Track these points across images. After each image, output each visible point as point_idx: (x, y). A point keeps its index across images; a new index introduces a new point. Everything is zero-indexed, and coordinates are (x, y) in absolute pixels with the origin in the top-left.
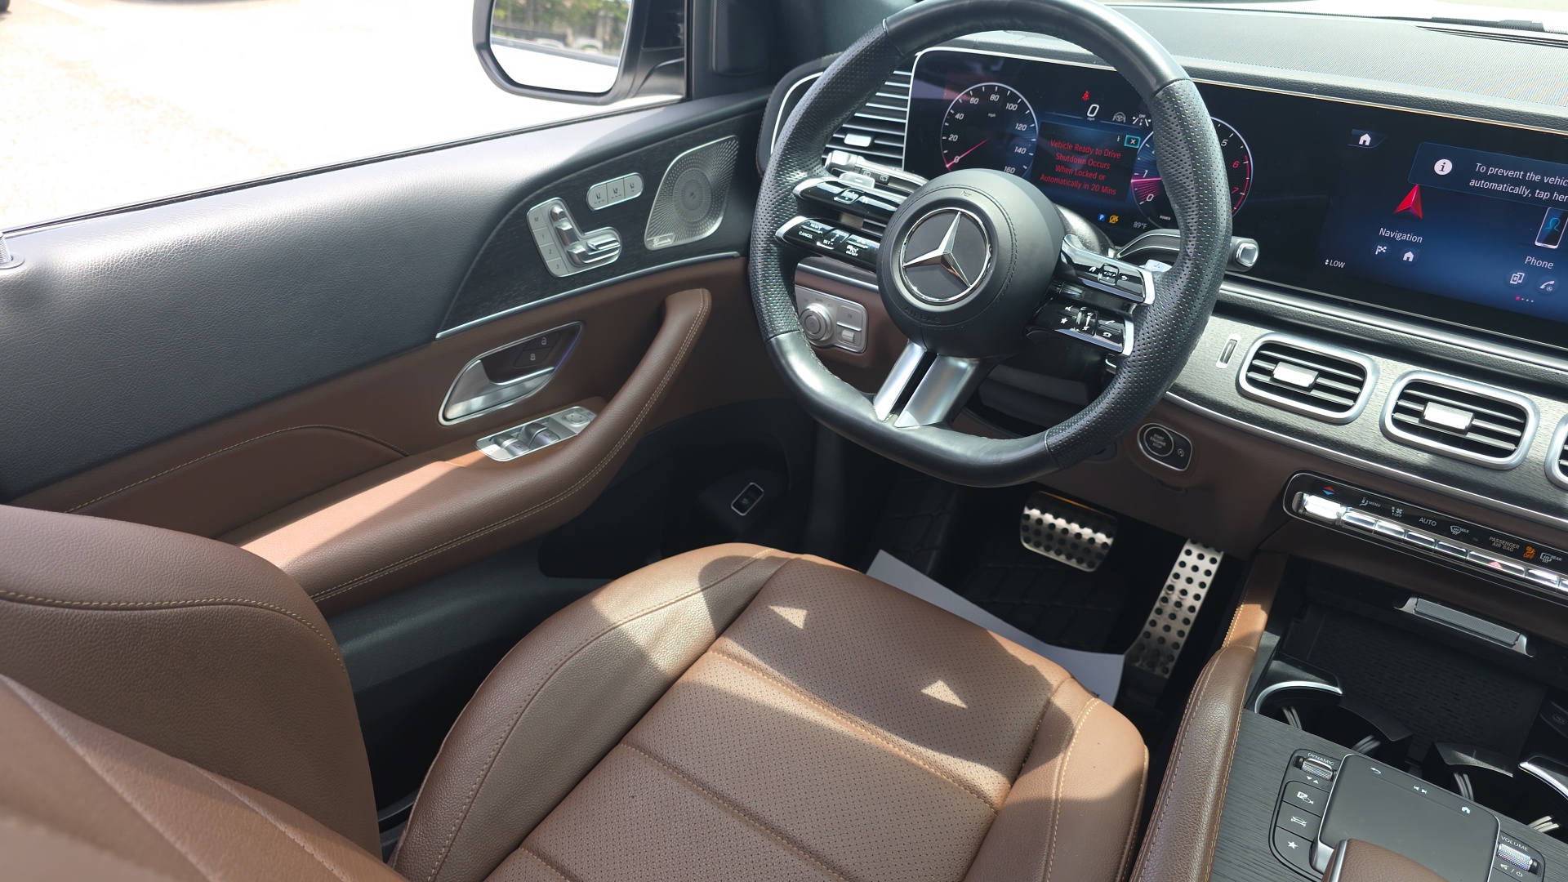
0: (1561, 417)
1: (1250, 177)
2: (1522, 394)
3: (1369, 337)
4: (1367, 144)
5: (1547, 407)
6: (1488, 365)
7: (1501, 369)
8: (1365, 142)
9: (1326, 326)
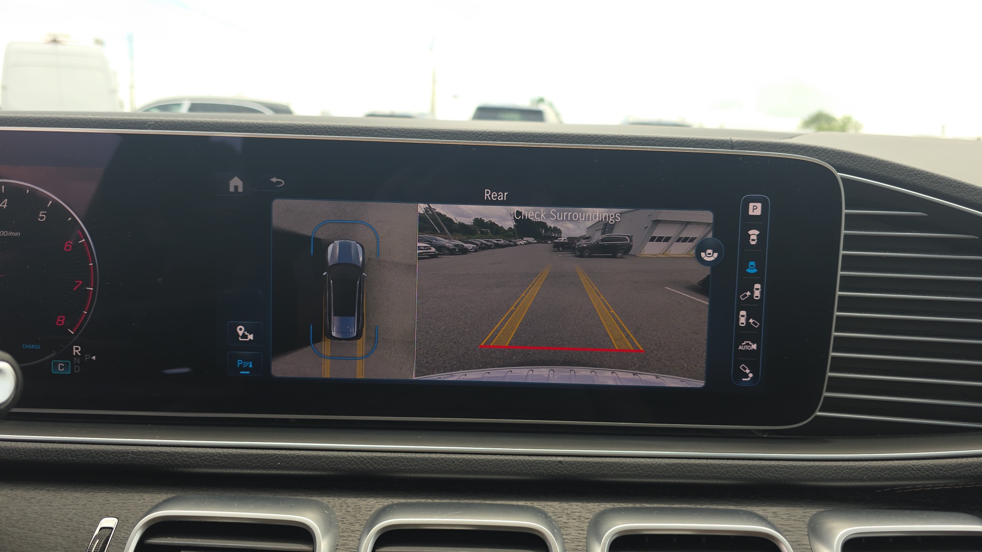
0: (585, 526)
1: (94, 262)
2: (529, 503)
3: (311, 469)
4: (240, 190)
5: (565, 516)
6: (476, 473)
7: (493, 473)
8: (236, 187)
9: (248, 467)
